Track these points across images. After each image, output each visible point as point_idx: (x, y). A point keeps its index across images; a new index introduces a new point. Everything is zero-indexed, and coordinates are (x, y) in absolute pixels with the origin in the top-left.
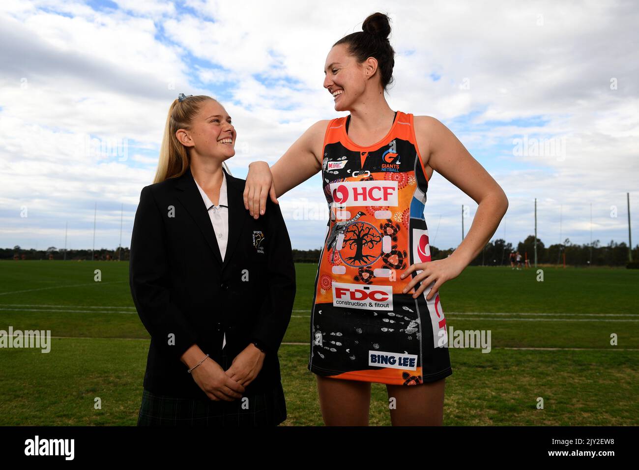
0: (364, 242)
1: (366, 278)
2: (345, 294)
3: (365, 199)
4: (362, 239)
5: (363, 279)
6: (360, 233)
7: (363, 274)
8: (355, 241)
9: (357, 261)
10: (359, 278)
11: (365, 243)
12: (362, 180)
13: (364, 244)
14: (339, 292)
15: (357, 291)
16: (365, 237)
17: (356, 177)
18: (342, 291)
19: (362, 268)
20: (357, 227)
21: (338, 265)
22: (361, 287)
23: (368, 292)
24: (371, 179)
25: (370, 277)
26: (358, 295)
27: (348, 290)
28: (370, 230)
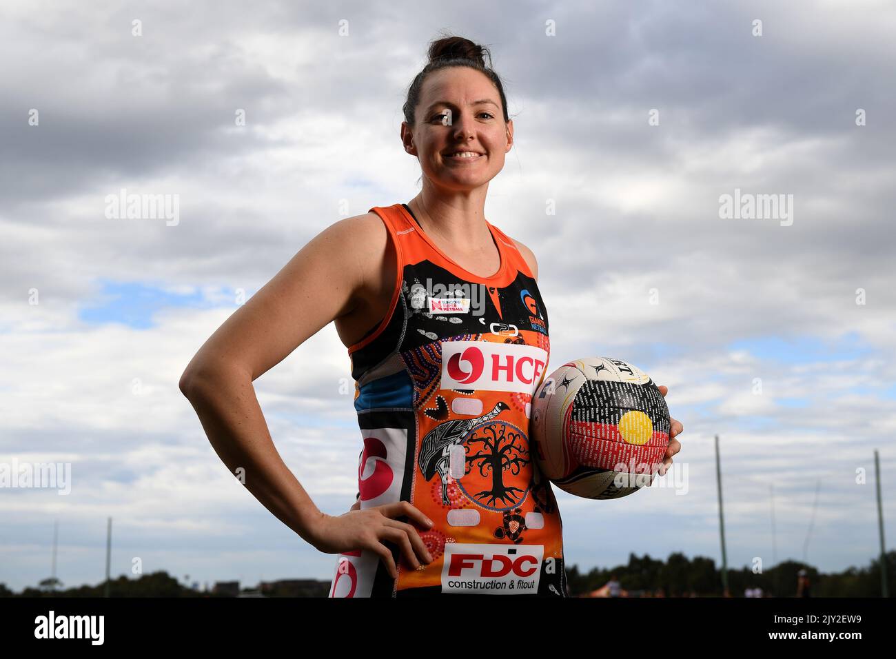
0: (504, 461)
1: (513, 531)
2: (471, 566)
3: (510, 379)
4: (501, 455)
5: (509, 533)
6: (497, 443)
7: (510, 523)
8: (489, 459)
9: (498, 500)
10: (504, 531)
11: (506, 464)
12: (508, 341)
13: (504, 465)
14: (458, 564)
15: (496, 557)
16: (507, 452)
17: (497, 334)
18: (465, 561)
19: (507, 512)
20: (493, 431)
21: (461, 508)
22: (502, 549)
23: (513, 558)
24: (520, 341)
25: (520, 530)
26: (497, 566)
27: (480, 557)
28: (514, 438)
